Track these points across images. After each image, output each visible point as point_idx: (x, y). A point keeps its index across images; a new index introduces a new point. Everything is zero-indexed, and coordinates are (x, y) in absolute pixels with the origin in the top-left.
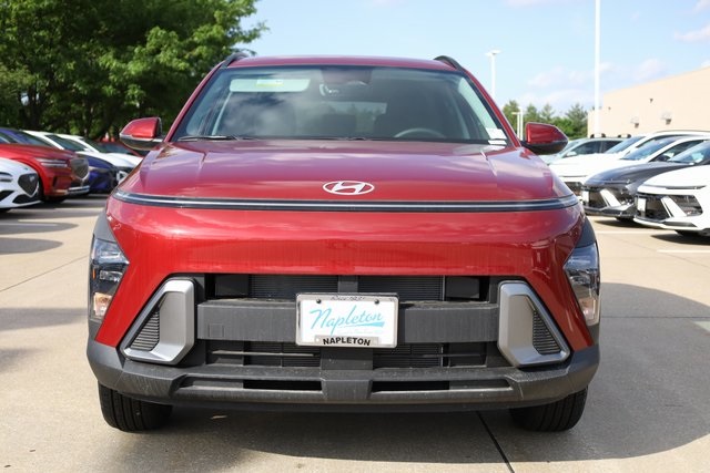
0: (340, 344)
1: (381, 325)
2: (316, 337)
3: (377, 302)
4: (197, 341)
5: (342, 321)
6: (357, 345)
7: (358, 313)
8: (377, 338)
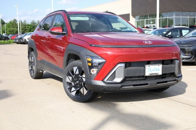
0: (153, 75)
1: (159, 70)
2: (149, 74)
3: (159, 66)
4: (125, 77)
5: (153, 70)
6: (156, 75)
7: (155, 68)
8: (159, 73)
